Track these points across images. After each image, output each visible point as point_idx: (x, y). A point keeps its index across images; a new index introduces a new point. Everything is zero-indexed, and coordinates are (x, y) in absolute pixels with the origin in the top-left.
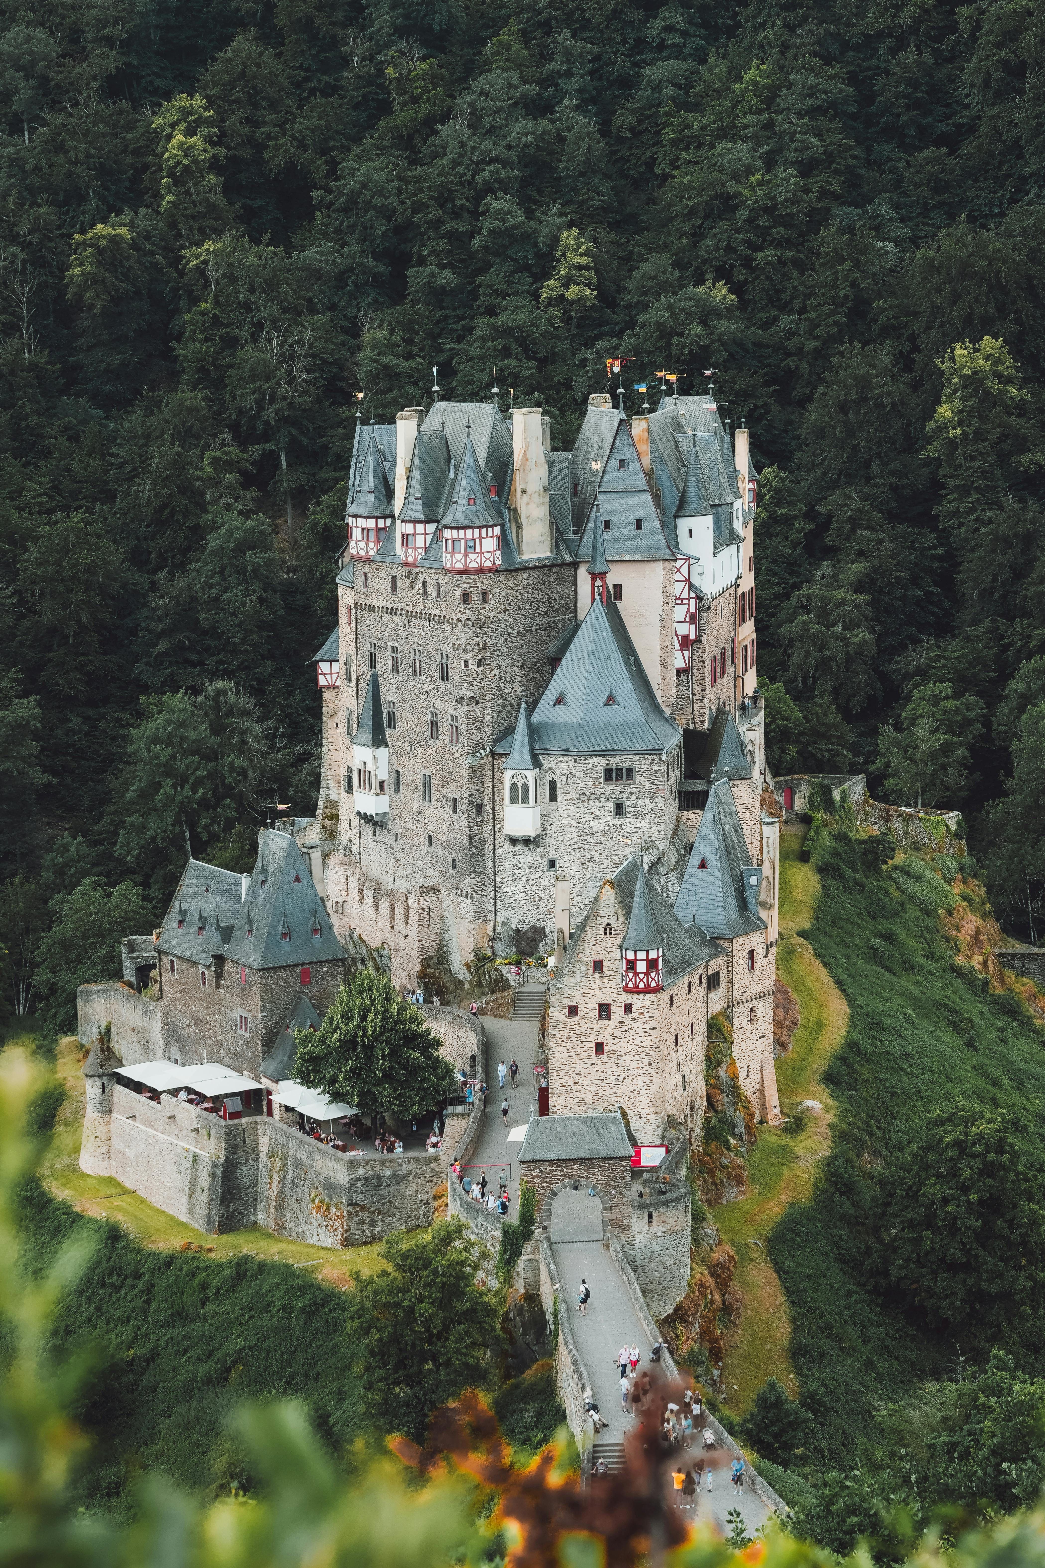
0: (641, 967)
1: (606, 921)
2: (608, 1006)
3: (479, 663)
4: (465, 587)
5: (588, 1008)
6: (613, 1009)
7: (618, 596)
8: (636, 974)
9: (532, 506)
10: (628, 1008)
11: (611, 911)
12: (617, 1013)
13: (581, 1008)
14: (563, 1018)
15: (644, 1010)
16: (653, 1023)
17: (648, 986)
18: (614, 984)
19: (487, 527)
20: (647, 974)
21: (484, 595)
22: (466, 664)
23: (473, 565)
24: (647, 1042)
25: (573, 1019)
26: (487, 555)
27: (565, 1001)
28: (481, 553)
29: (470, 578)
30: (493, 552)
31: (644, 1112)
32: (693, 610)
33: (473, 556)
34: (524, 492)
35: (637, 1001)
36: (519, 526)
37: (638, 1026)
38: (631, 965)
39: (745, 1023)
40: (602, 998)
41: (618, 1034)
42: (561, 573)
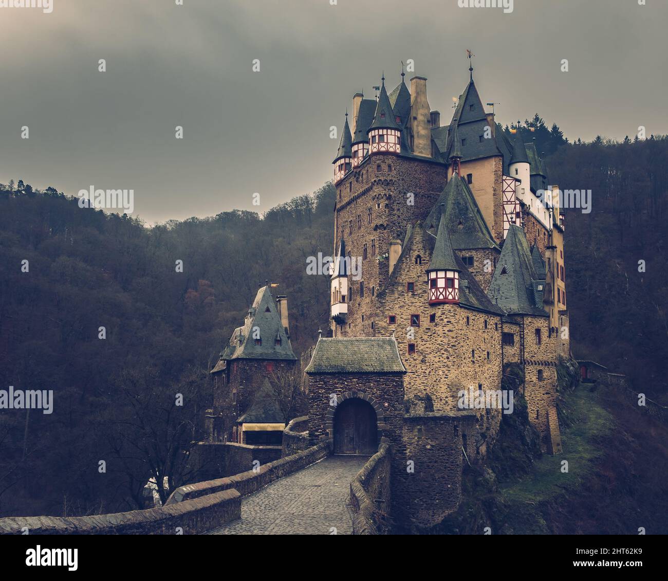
0: (441, 283)
1: (416, 253)
2: (417, 316)
3: (387, 206)
4: (378, 162)
5: (404, 316)
6: (422, 319)
7: (470, 182)
8: (437, 289)
9: (420, 128)
10: (433, 318)
11: (420, 246)
12: (425, 322)
13: (398, 317)
14: (384, 324)
15: (444, 316)
16: (450, 327)
17: (446, 298)
18: (422, 300)
19: (391, 129)
20: (445, 288)
21: (390, 166)
22: (379, 205)
23: (383, 149)
24: (446, 340)
25: (392, 327)
26: (392, 145)
27: (387, 313)
28: (387, 143)
29: (381, 157)
30: (395, 144)
31: (443, 396)
32: (518, 210)
33: (382, 144)
34: (415, 118)
35: (438, 312)
36: (412, 137)
37: (439, 330)
38: (434, 282)
39: (534, 379)
40: (413, 310)
41: (425, 337)
42: (438, 169)
